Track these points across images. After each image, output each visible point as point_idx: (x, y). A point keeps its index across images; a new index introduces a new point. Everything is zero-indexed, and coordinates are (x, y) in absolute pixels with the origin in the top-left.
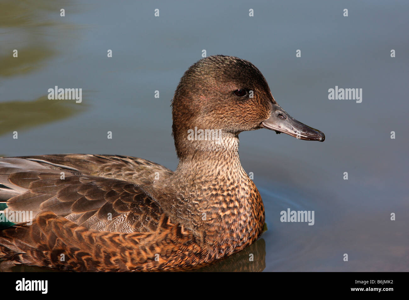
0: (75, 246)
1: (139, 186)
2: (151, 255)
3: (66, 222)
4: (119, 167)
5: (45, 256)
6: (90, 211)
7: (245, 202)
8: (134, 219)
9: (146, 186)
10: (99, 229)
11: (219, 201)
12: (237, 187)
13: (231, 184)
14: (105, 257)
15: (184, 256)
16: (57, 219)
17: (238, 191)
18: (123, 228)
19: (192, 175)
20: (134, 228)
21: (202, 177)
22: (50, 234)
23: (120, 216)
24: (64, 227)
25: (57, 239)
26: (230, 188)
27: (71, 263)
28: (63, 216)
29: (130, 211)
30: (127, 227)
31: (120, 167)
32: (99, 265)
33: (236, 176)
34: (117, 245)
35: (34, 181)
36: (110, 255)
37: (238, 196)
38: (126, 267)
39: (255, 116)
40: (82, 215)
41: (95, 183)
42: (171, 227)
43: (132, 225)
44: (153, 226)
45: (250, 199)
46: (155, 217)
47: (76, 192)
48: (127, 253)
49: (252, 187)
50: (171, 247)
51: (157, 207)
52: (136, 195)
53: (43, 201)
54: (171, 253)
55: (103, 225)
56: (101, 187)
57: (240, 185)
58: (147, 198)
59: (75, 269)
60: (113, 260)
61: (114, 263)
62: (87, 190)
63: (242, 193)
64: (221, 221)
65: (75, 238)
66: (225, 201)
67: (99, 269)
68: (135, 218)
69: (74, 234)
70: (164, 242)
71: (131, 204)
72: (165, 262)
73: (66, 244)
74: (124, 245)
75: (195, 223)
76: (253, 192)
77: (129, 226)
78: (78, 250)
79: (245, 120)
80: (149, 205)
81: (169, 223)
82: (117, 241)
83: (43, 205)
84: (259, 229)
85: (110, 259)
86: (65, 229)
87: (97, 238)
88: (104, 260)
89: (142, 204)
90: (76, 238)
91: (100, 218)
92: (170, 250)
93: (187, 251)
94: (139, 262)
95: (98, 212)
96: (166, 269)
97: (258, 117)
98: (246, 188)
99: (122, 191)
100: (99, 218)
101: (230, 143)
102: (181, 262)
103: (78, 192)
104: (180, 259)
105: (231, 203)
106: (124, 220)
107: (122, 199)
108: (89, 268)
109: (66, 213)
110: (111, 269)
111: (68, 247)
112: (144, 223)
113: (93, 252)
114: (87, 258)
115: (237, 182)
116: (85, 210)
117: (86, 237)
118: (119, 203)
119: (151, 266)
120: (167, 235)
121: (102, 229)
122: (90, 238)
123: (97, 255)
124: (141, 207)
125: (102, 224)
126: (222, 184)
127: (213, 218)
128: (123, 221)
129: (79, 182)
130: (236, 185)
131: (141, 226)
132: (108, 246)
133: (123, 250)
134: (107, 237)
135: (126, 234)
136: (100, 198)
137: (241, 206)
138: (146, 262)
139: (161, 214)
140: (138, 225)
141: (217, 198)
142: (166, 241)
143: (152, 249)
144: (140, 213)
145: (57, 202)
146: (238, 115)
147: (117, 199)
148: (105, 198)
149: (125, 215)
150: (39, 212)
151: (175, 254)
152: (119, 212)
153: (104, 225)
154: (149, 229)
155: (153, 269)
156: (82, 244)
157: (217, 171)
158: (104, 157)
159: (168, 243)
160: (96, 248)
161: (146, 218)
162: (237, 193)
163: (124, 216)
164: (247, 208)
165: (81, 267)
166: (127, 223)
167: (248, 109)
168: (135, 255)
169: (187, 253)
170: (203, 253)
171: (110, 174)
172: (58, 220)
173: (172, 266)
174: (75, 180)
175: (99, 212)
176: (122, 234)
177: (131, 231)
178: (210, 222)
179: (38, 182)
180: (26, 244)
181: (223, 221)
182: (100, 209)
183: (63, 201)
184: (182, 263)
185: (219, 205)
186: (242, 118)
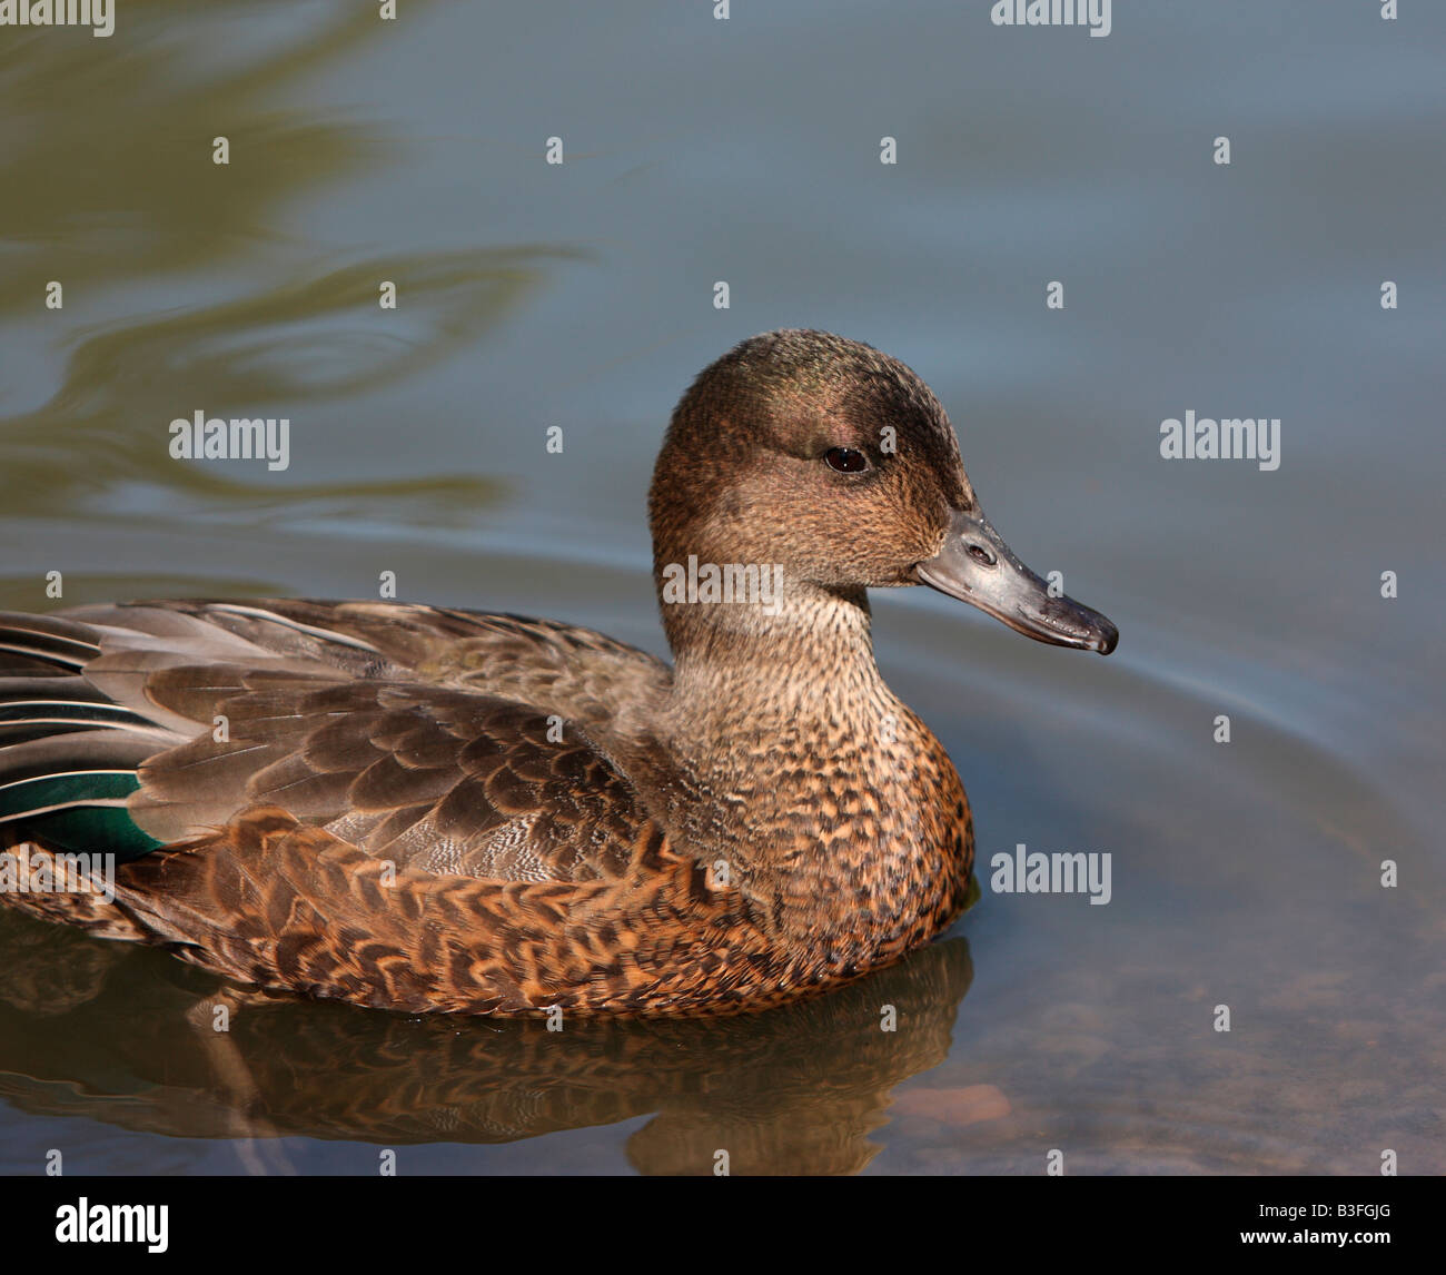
0: (358, 923)
1: (573, 722)
2: (605, 958)
3: (328, 843)
4: (510, 653)
5: (258, 954)
6: (410, 806)
7: (898, 797)
8: (553, 837)
9: (593, 724)
10: (440, 868)
11: (810, 796)
12: (864, 749)
13: (844, 739)
14: (453, 962)
15: (716, 960)
16: (297, 832)
17: (872, 763)
18: (518, 866)
19: (713, 709)
20: (554, 868)
21: (744, 717)
22: (271, 883)
23: (508, 825)
24: (321, 859)
25: (296, 899)
26: (841, 753)
27: (341, 980)
28: (321, 822)
29: (543, 809)
30: (532, 861)
31: (513, 652)
32: (434, 986)
33: (858, 713)
34: (494, 922)
35: (228, 700)
36: (470, 956)
37: (874, 776)
38: (519, 995)
39: (889, 543)
40: (386, 820)
41: (430, 711)
42: (673, 867)
43: (547, 855)
44: (616, 862)
45: (915, 786)
46: (622, 830)
47: (366, 741)
48: (525, 951)
49: (920, 746)
50: (671, 931)
51: (628, 797)
52: (562, 753)
53: (257, 770)
54: (673, 949)
55: (453, 854)
56: (449, 726)
57: (876, 742)
58: (598, 767)
59: (354, 997)
60: (478, 970)
61: (481, 980)
62: (404, 734)
63: (885, 768)
64: (826, 860)
65: (354, 898)
66: (830, 794)
67: (433, 1000)
68: (557, 833)
69: (354, 884)
70: (649, 913)
71: (545, 787)
72: (651, 980)
73: (324, 917)
74: (515, 924)
75: (743, 864)
76: (924, 762)
77: (536, 860)
78: (364, 936)
79: (854, 552)
80: (603, 790)
81: (665, 853)
82: (494, 909)
83: (258, 783)
84: (953, 880)
85: (471, 969)
86: (324, 867)
87: (427, 899)
88: (451, 969)
89: (583, 788)
90: (359, 896)
91: (444, 828)
92: (668, 943)
93: (725, 946)
94: (563, 981)
95: (435, 810)
96: (652, 1004)
97: (899, 548)
98: (899, 751)
99: (515, 738)
100: (440, 830)
101: (821, 614)
102: (705, 981)
103: (372, 741)
104: (700, 971)
105: (851, 800)
106: (521, 840)
107: (515, 767)
108: (400, 996)
109: (330, 810)
110: (470, 1001)
111: (334, 928)
112: (586, 850)
113: (415, 944)
114: (396, 964)
115: (862, 732)
116: (392, 801)
117: (393, 896)
118: (506, 781)
119: (602, 994)
120: (659, 892)
121: (449, 867)
122: (406, 897)
123: (429, 955)
124: (577, 795)
125: (448, 849)
126: (813, 738)
127: (798, 850)
128: (516, 841)
129: (377, 705)
130: (860, 740)
131: (577, 861)
132: (463, 926)
133: (514, 939)
134: (461, 894)
135: (524, 887)
136: (441, 764)
137: (885, 809)
138: (585, 981)
139: (640, 822)
140: (567, 857)
141: (802, 787)
142: (655, 911)
143: (608, 936)
144: (574, 814)
145: (302, 771)
146: (833, 531)
147: (500, 765)
148: (459, 762)
149: (524, 823)
150: (240, 806)
151: (686, 953)
152: (504, 811)
153: (456, 853)
154: (600, 869)
155: (609, 1003)
156: (379, 917)
157: (792, 698)
158: (465, 616)
159: (664, 919)
160: (423, 931)
161: (592, 834)
162: (867, 768)
163: (520, 827)
164: (905, 815)
165: (374, 992)
166: (532, 848)
167: (867, 518)
168: (549, 959)
169: (723, 953)
170: (775, 958)
171: (482, 677)
172: (300, 838)
173: (675, 996)
174: (363, 699)
175: (441, 809)
176: (512, 884)
177: (544, 874)
178: (789, 864)
179: (241, 700)
180: (194, 912)
181: (832, 861)
182: (441, 800)
183: (323, 771)
184: (708, 986)
185: (809, 807)
186: (847, 545)
